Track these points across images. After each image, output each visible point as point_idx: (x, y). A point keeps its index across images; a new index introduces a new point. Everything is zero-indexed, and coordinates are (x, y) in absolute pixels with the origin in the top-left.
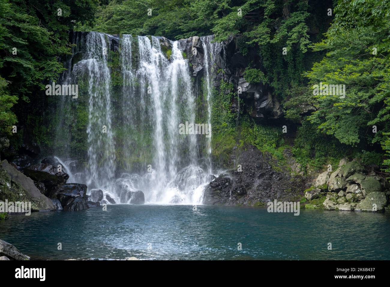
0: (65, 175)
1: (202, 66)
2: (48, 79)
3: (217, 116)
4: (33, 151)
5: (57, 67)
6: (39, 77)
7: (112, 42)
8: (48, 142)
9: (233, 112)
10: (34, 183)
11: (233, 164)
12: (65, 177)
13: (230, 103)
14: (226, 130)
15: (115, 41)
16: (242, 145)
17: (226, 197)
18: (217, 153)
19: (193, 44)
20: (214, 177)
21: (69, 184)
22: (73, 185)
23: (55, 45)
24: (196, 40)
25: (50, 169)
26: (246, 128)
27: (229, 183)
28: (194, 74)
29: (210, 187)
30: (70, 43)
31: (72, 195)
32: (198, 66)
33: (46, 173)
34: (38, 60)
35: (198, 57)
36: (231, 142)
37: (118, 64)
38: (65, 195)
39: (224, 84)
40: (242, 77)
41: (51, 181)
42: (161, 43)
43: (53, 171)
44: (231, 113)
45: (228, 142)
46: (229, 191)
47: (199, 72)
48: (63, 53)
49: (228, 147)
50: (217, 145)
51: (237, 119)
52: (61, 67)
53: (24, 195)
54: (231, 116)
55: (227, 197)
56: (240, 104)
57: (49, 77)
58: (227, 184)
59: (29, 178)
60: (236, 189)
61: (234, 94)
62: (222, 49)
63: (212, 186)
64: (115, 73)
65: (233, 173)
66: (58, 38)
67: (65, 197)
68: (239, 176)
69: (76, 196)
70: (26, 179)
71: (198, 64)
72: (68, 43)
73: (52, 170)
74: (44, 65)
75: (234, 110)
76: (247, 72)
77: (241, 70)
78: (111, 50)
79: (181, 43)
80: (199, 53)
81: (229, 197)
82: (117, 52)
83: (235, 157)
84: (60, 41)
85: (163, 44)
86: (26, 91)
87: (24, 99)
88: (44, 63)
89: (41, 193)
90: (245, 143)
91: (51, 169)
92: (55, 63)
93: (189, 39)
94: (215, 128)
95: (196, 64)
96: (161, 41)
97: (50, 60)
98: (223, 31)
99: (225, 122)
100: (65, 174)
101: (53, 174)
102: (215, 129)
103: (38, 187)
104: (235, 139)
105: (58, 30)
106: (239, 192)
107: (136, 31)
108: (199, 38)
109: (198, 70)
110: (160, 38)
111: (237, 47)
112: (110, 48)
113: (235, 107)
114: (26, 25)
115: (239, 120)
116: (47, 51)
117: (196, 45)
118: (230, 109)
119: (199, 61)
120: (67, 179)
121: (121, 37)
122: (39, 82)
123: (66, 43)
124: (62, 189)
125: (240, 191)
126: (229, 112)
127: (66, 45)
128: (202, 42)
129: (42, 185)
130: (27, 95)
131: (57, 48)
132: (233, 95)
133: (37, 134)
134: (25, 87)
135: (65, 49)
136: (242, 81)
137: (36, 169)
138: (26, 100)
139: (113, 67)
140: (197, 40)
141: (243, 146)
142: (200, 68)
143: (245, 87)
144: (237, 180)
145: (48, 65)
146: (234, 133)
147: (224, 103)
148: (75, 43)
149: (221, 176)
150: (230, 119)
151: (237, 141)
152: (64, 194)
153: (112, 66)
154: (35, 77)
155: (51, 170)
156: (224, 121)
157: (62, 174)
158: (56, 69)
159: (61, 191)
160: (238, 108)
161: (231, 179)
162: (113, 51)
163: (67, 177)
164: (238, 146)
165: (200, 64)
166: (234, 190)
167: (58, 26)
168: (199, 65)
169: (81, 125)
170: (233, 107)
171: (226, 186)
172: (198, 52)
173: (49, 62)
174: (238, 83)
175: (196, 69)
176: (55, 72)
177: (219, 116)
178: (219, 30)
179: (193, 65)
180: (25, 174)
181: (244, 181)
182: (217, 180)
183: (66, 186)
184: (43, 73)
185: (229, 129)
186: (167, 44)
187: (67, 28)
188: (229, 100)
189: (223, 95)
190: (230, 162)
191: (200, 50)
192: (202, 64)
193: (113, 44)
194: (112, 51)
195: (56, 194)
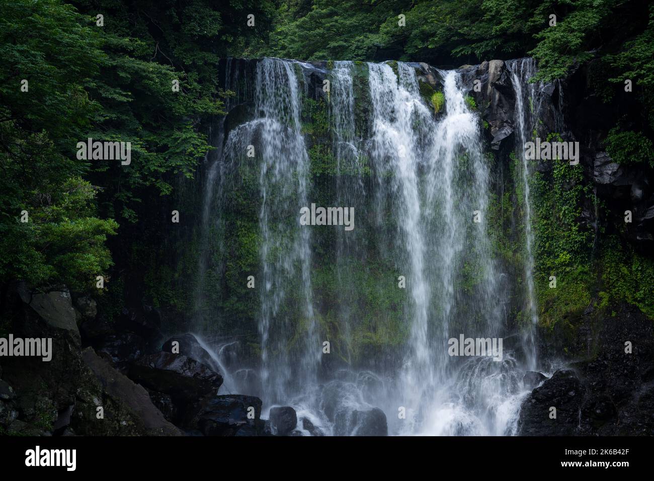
0: (214, 378)
1: (511, 127)
2: (176, 172)
3: (548, 238)
4: (145, 323)
5: (193, 144)
6: (156, 168)
7: (312, 79)
8: (176, 301)
9: (582, 229)
10: (150, 394)
11: (586, 346)
12: (215, 381)
13: (576, 208)
14: (568, 269)
15: (318, 77)
16: (605, 303)
17: (569, 422)
18: (548, 321)
19: (491, 78)
20: (543, 377)
21: (224, 397)
22: (232, 400)
23: (189, 95)
24: (496, 68)
25: (182, 364)
26: (613, 264)
27: (577, 391)
28: (495, 144)
29: (534, 401)
30: (221, 89)
31: (231, 421)
32: (501, 127)
33: (174, 373)
34: (153, 130)
35: (502, 107)
36: (581, 297)
37: (326, 126)
38: (214, 422)
39: (562, 166)
40: (604, 150)
41: (186, 391)
42: (420, 78)
43: (189, 368)
44: (579, 231)
45: (573, 297)
46: (576, 410)
47: (503, 141)
48: (206, 113)
49: (572, 308)
50: (547, 303)
51: (592, 245)
52: (202, 144)
53: (131, 423)
54: (579, 239)
55: (572, 422)
56: (600, 211)
57: (178, 167)
58: (572, 393)
59: (139, 385)
60: (593, 405)
61: (586, 189)
62: (556, 90)
63: (537, 399)
64: (319, 148)
65: (585, 369)
66: (195, 80)
67: (215, 425)
68: (599, 374)
69: (240, 423)
70: (134, 388)
71: (503, 122)
72: (217, 89)
73: (188, 366)
74: (165, 141)
75: (585, 224)
76: (612, 138)
77: (599, 135)
78: (309, 97)
79: (463, 76)
80: (503, 98)
81: (577, 423)
82: (323, 101)
83: (589, 332)
84: (199, 87)
85: (423, 80)
86: (129, 198)
87: (126, 215)
88: (167, 137)
89: (164, 420)
90: (611, 300)
91: (185, 364)
92: (189, 135)
93: (482, 66)
94: (543, 264)
95: (498, 123)
96: (420, 72)
97: (180, 129)
98: (556, 55)
99: (565, 253)
100: (214, 374)
101: (189, 374)
102: (544, 268)
103: (157, 404)
104: (589, 290)
105: (194, 63)
106: (598, 411)
107: (363, 41)
108: (504, 65)
109: (503, 137)
110: (417, 65)
111: (588, 83)
112: (307, 93)
113: (589, 218)
114: (128, 61)
115: (599, 246)
116: (171, 110)
117: (498, 80)
118: (575, 222)
119: (503, 115)
120: (219, 386)
121: (331, 67)
122: (157, 179)
123: (213, 90)
124: (208, 409)
125: (602, 410)
126: (574, 228)
127: (213, 94)
128: (509, 72)
129: (166, 400)
130: (131, 205)
131: (194, 102)
132: (582, 191)
133: (152, 284)
134: (128, 188)
135: (211, 104)
136: (603, 160)
137: (153, 365)
138: (130, 216)
139: (314, 134)
140: (499, 69)
141: (607, 307)
142: (507, 131)
143: (610, 172)
144: (594, 383)
145: (176, 139)
146: (585, 277)
147: (563, 209)
148: (231, 89)
149: (558, 375)
150: (576, 246)
151: (594, 295)
152: (213, 418)
153: (311, 132)
154: (149, 168)
155: (185, 366)
156: (564, 249)
157: (207, 375)
158: (193, 149)
159: (207, 413)
160: (594, 221)
161: (582, 380)
162: (314, 99)
163: (219, 380)
164: (595, 305)
165: (506, 122)
166: (588, 409)
167: (195, 55)
168: (505, 124)
169: (247, 263)
170: (584, 219)
171: (571, 398)
172: (501, 95)
173: (177, 134)
174: (593, 163)
175: (499, 133)
176: (191, 154)
177: (552, 238)
178: (546, 55)
179: (490, 126)
180: (130, 377)
181: (609, 387)
182: (549, 384)
183: (216, 400)
184: (164, 158)
185: (575, 266)
186: (431, 78)
187: (214, 58)
188: (575, 203)
189: (559, 192)
190: (578, 343)
191: (507, 91)
192: (512, 123)
193: (314, 84)
194: (311, 100)
195: (197, 419)
